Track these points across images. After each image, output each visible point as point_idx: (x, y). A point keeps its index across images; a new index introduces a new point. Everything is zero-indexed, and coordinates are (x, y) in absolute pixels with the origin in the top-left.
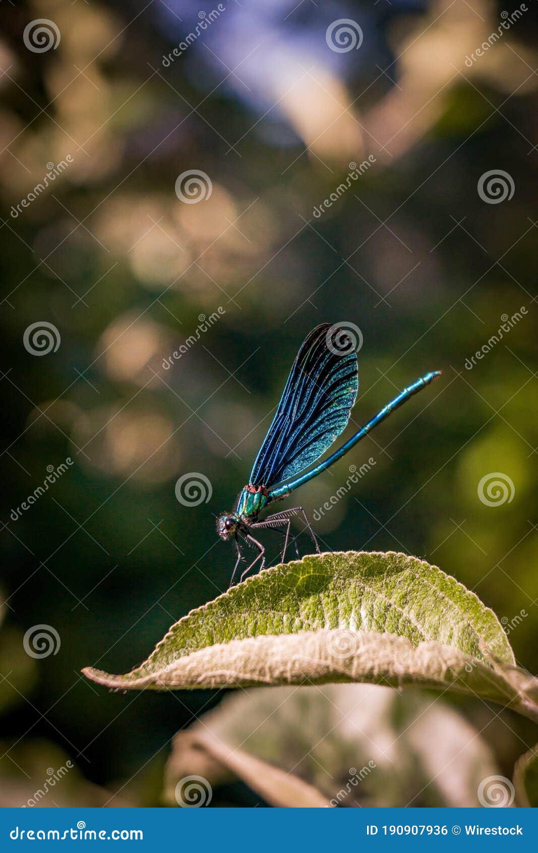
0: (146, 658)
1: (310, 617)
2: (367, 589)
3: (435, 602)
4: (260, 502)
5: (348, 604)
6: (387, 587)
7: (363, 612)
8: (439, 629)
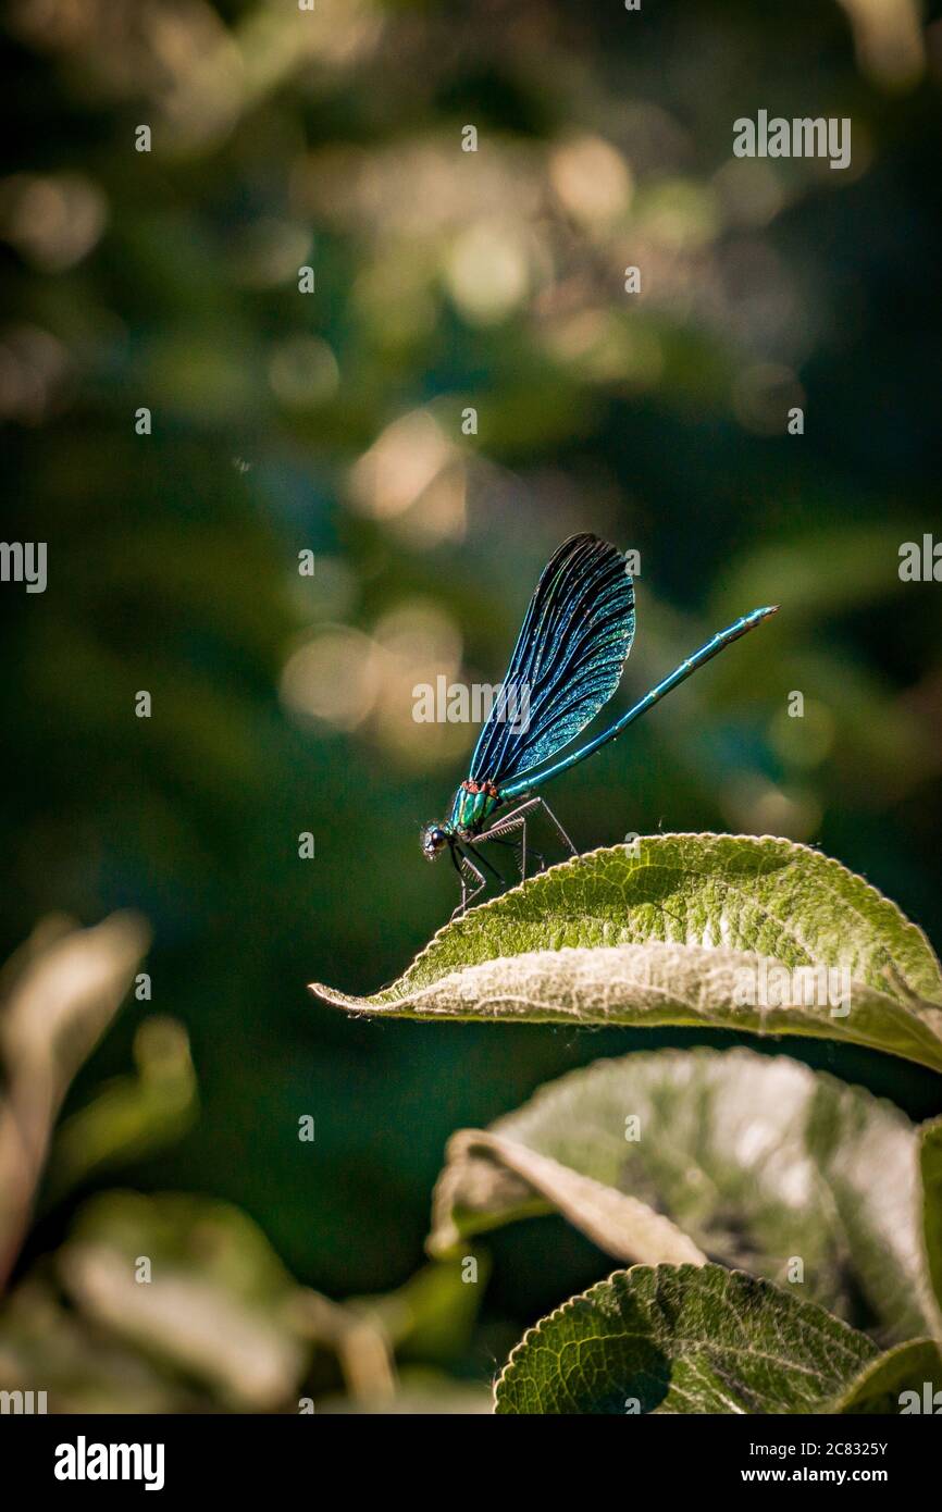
0: (400, 976)
1: (644, 927)
2: (732, 890)
3: (834, 913)
4: (484, 807)
5: (702, 911)
6: (761, 888)
7: (724, 924)
8: (838, 953)
